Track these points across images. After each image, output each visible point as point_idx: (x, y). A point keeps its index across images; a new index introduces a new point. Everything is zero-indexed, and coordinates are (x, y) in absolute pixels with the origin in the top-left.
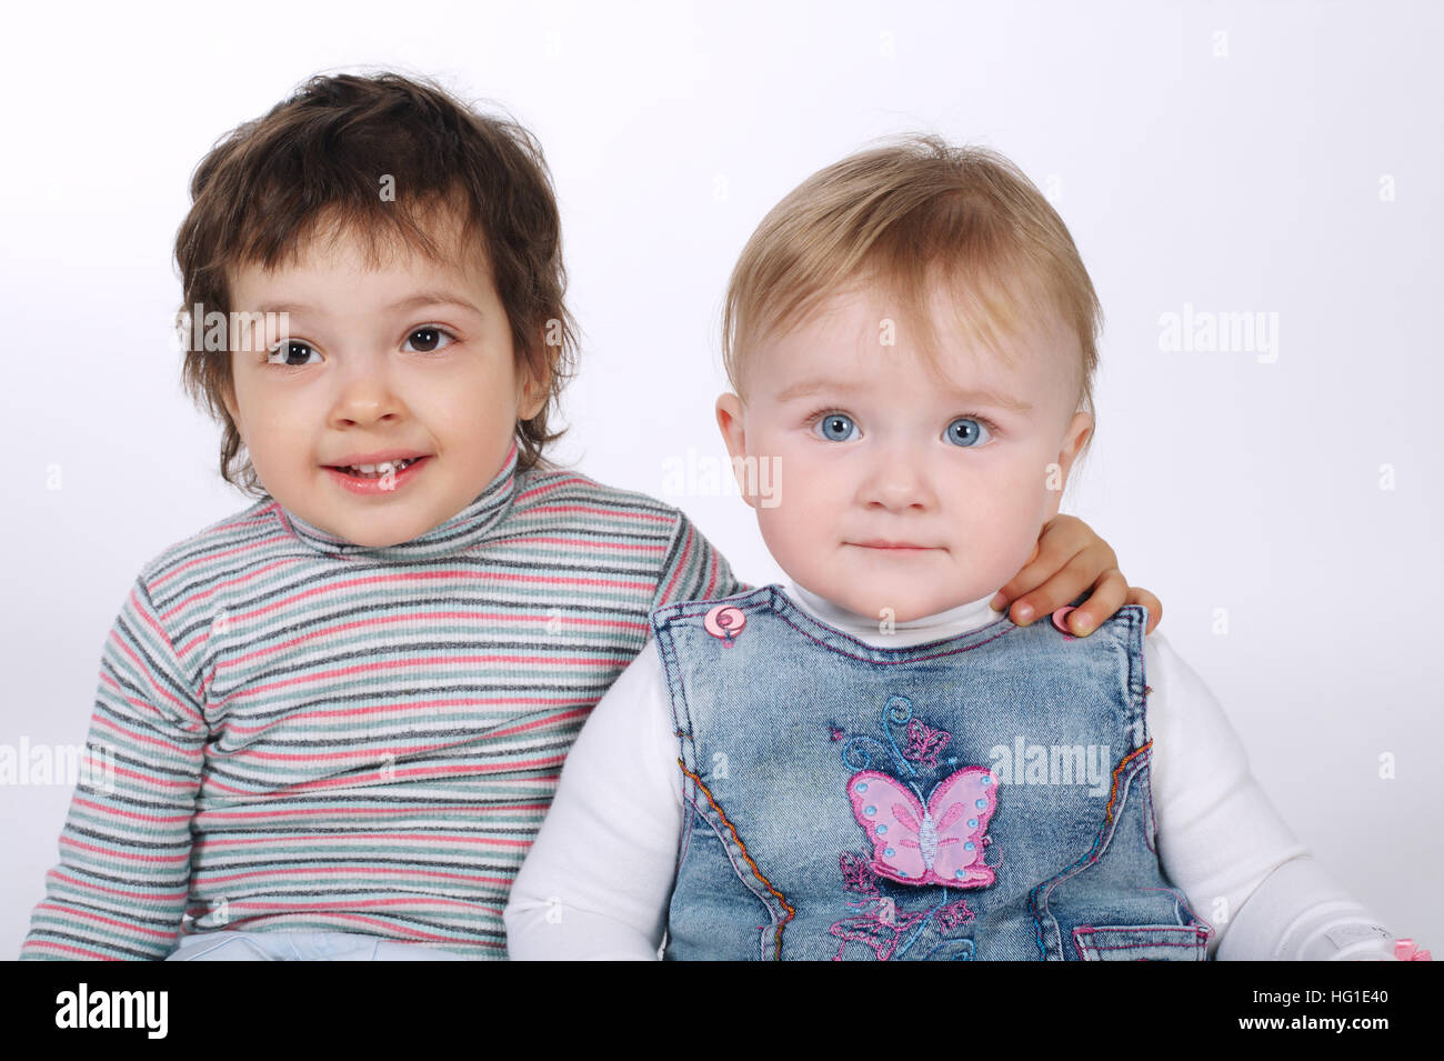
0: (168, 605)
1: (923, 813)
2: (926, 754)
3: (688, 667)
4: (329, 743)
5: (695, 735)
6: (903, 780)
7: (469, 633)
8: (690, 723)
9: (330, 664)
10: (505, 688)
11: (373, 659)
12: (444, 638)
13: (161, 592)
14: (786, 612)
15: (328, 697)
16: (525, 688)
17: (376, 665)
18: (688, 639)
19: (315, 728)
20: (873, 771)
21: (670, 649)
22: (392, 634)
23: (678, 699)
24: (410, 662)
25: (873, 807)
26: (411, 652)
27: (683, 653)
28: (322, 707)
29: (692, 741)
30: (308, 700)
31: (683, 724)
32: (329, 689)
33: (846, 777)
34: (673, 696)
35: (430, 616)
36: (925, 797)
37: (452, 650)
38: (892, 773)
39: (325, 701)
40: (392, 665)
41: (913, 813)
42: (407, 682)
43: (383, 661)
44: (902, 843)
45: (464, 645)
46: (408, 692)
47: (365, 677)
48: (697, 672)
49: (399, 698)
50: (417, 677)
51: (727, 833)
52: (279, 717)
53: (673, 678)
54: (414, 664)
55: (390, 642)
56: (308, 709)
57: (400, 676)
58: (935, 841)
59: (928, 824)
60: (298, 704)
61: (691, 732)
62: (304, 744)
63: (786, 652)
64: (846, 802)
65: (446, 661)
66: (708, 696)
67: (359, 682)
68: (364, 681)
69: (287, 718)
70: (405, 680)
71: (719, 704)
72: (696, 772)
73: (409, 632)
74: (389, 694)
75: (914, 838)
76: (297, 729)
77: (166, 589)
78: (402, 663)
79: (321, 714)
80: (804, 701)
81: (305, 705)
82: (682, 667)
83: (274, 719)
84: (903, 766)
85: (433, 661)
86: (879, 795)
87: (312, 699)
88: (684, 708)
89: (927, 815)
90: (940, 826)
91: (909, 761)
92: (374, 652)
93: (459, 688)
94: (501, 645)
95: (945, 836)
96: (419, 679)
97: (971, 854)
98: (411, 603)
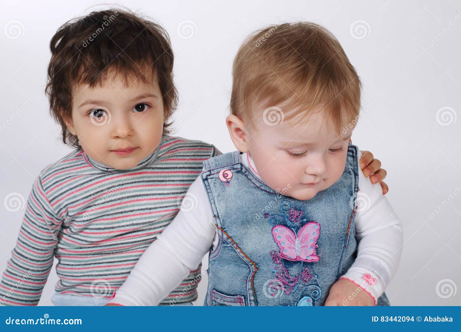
0: (48, 189)
1: (296, 238)
2: (296, 218)
3: (215, 194)
4: (107, 228)
5: (220, 217)
6: (289, 227)
7: (149, 191)
8: (218, 213)
9: (106, 204)
10: (161, 207)
11: (119, 201)
12: (141, 193)
13: (46, 185)
14: (247, 173)
15: (105, 214)
16: (167, 207)
17: (120, 203)
18: (214, 183)
19: (102, 224)
20: (279, 225)
21: (209, 188)
22: (125, 193)
23: (213, 205)
24: (131, 201)
25: (280, 237)
26: (131, 198)
27: (213, 189)
28: (104, 217)
29: (219, 219)
30: (99, 215)
31: (216, 213)
32: (106, 211)
33: (271, 227)
34: (211, 204)
35: (136, 187)
36: (296, 233)
37: (144, 197)
38: (285, 225)
39: (105, 215)
40: (125, 203)
41: (293, 238)
42: (130, 208)
43: (122, 202)
44: (289, 248)
45: (148, 195)
46: (131, 211)
47: (117, 207)
48: (218, 196)
49: (128, 213)
50: (133, 206)
51: (235, 246)
52: (90, 221)
53: (211, 198)
54: (132, 202)
55: (124, 196)
56: (100, 218)
57: (128, 206)
58: (300, 247)
59: (297, 242)
60: (96, 217)
61: (218, 216)
62: (99, 229)
63: (248, 190)
64: (271, 235)
65: (142, 200)
66: (223, 204)
67: (115, 209)
68: (116, 208)
69: (93, 221)
70: (130, 207)
71: (227, 207)
72: (222, 228)
73: (130, 192)
74: (125, 212)
75: (293, 246)
76: (97, 224)
77: (47, 183)
78: (128, 202)
79: (104, 219)
80: (254, 205)
81: (99, 217)
82: (213, 194)
83: (89, 222)
84: (289, 223)
85: (138, 200)
86: (282, 233)
87: (101, 215)
88: (215, 208)
89: (297, 238)
90: (302, 242)
91: (290, 221)
92: (119, 199)
93: (147, 209)
94: (159, 194)
95: (303, 245)
96: (134, 206)
97: (312, 251)
98: (130, 183)
